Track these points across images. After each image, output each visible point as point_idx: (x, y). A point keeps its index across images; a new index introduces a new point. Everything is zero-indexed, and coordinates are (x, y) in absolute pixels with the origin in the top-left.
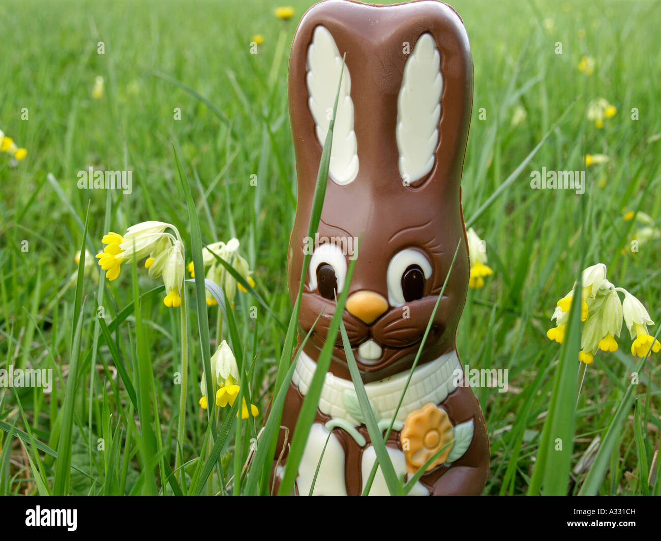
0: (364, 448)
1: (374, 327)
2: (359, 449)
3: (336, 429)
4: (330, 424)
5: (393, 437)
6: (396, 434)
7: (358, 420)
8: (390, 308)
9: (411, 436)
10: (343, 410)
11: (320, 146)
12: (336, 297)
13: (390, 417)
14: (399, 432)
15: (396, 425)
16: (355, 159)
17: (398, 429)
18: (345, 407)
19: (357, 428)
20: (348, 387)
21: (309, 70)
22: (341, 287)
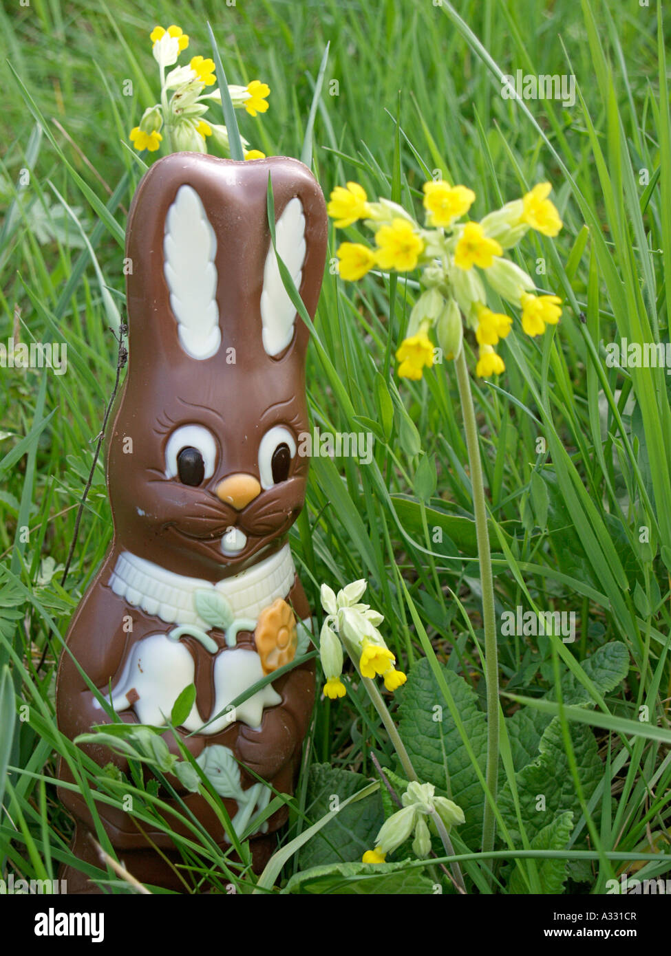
0: (215, 655)
1: (244, 513)
2: (209, 657)
3: (185, 638)
4: (175, 633)
5: (246, 639)
6: (249, 634)
7: (209, 623)
8: (263, 491)
9: (267, 636)
10: (194, 615)
11: (175, 317)
12: (202, 484)
13: (244, 616)
14: (253, 632)
15: (249, 624)
16: (216, 331)
17: (252, 629)
18: (197, 609)
19: (208, 633)
20: (200, 586)
21: (168, 232)
22: (209, 471)
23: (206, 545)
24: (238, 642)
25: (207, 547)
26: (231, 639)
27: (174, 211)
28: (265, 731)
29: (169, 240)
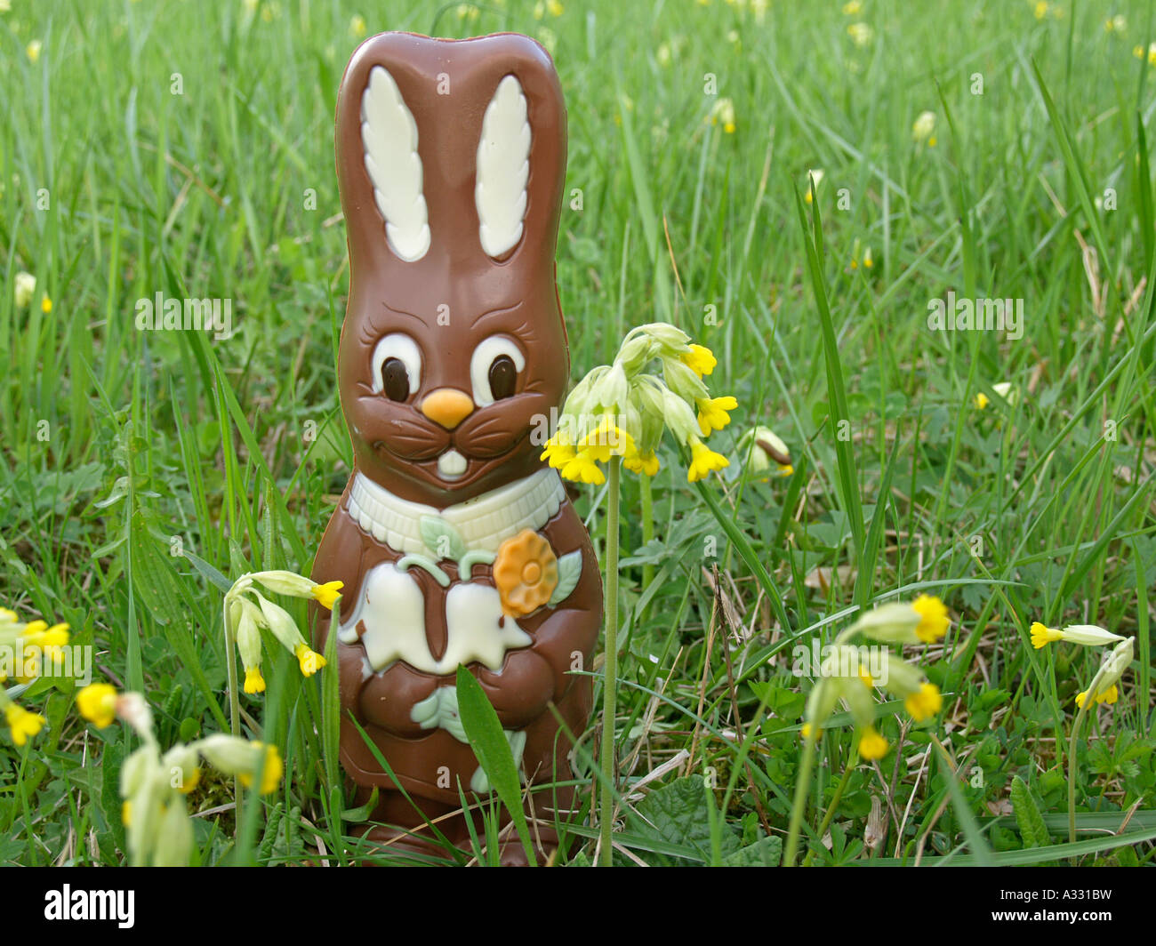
0: (448, 588)
1: (457, 432)
2: (442, 591)
3: (412, 568)
4: (403, 562)
5: (483, 573)
6: (486, 567)
7: (438, 554)
8: (476, 408)
9: (506, 570)
10: (420, 543)
11: (381, 214)
12: (408, 400)
13: (479, 547)
14: (491, 565)
15: (487, 557)
16: (426, 229)
17: (489, 562)
18: (422, 538)
19: (439, 564)
20: (425, 513)
21: (365, 120)
22: (414, 386)
23: (423, 467)
24: (472, 576)
25: (423, 471)
26: (464, 572)
27: (368, 95)
28: (506, 673)
29: (367, 129)
